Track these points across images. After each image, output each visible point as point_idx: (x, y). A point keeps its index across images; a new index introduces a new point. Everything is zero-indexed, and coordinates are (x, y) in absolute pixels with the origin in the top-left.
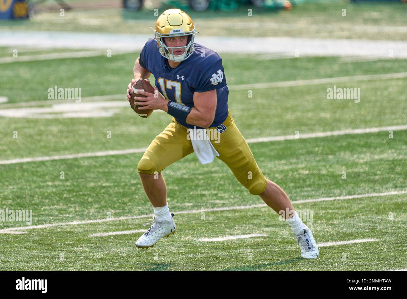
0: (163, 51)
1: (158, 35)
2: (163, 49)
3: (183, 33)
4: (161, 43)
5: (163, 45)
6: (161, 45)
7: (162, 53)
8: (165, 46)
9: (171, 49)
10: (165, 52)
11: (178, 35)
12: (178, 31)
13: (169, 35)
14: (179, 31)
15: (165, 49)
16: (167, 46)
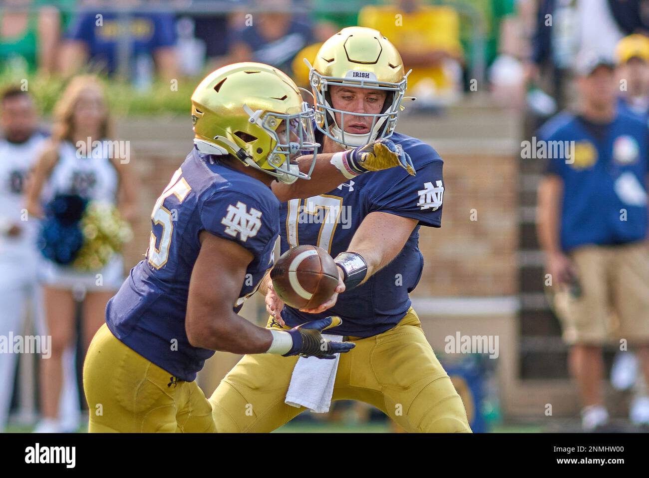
0: (322, 119)
1: (317, 79)
2: (324, 112)
3: (375, 83)
4: (321, 98)
5: (324, 103)
6: (320, 103)
7: (319, 122)
8: (327, 105)
9: (341, 113)
10: (325, 120)
11: (362, 85)
12: (363, 75)
13: (342, 82)
14: (367, 76)
15: (328, 114)
16: (332, 107)
